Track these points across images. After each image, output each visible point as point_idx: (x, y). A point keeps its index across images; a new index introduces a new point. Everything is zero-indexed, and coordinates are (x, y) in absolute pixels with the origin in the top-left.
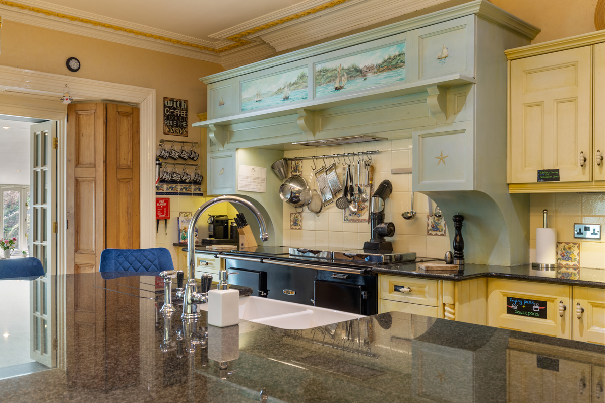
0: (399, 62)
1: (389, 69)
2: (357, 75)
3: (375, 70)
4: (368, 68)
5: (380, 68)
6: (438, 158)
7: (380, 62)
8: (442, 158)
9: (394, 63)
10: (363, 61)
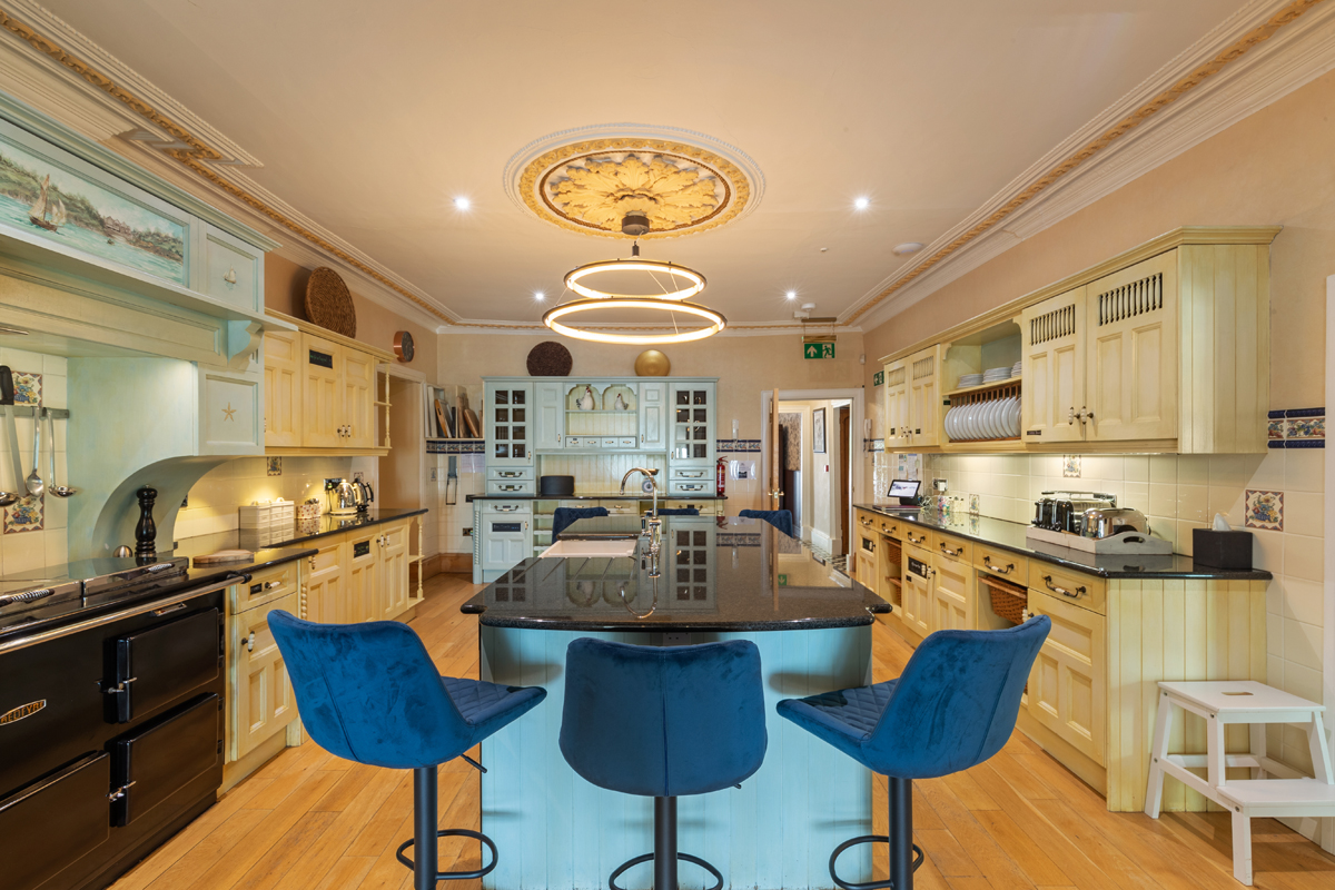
0: (174, 250)
1: (158, 252)
2: (93, 225)
3: (131, 237)
4: (117, 225)
5: (140, 240)
6: (225, 411)
7: (141, 229)
8: (229, 412)
9: (166, 247)
10: (106, 207)
